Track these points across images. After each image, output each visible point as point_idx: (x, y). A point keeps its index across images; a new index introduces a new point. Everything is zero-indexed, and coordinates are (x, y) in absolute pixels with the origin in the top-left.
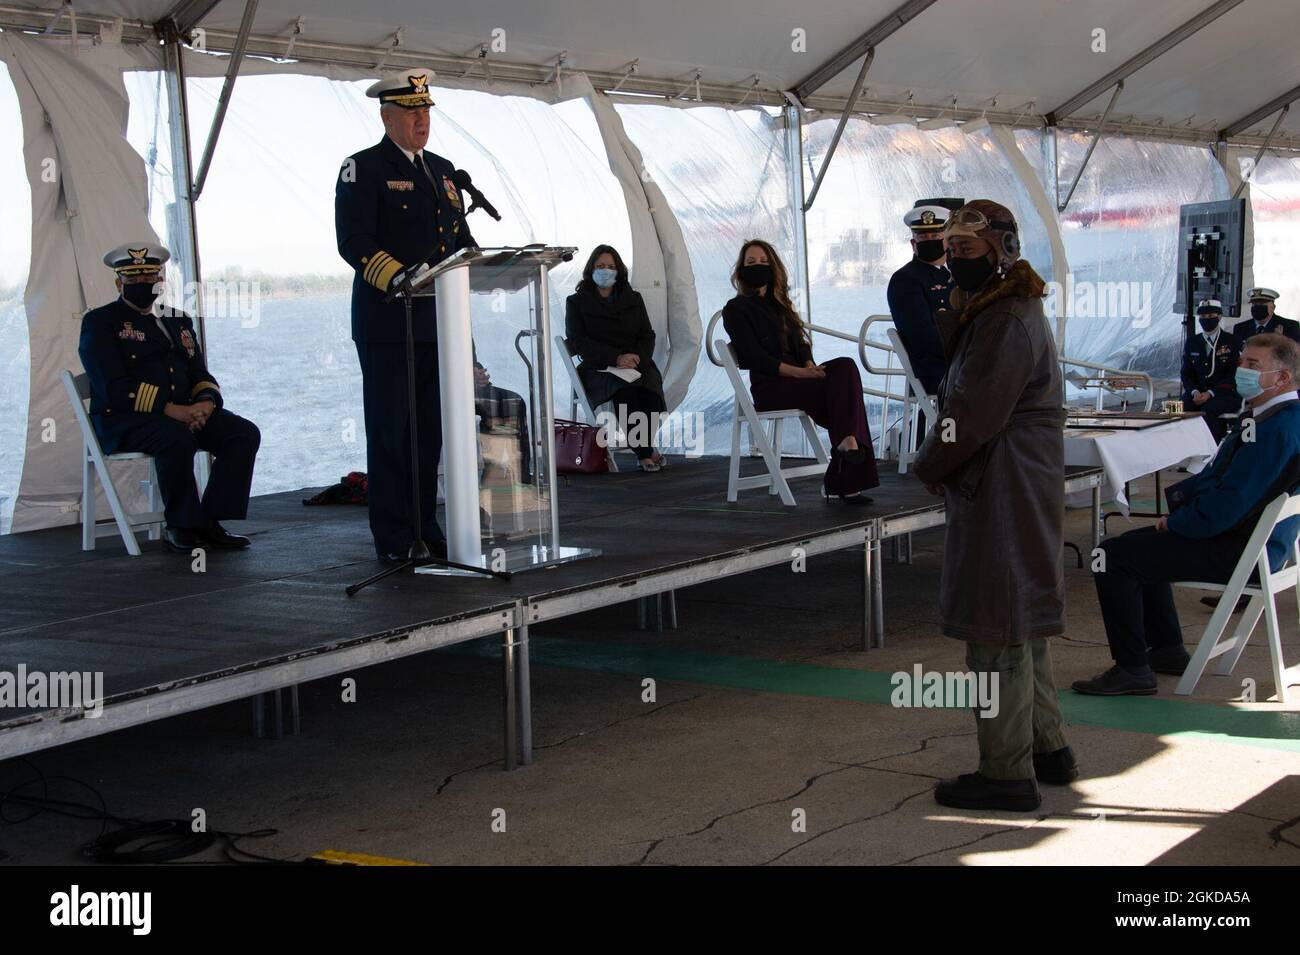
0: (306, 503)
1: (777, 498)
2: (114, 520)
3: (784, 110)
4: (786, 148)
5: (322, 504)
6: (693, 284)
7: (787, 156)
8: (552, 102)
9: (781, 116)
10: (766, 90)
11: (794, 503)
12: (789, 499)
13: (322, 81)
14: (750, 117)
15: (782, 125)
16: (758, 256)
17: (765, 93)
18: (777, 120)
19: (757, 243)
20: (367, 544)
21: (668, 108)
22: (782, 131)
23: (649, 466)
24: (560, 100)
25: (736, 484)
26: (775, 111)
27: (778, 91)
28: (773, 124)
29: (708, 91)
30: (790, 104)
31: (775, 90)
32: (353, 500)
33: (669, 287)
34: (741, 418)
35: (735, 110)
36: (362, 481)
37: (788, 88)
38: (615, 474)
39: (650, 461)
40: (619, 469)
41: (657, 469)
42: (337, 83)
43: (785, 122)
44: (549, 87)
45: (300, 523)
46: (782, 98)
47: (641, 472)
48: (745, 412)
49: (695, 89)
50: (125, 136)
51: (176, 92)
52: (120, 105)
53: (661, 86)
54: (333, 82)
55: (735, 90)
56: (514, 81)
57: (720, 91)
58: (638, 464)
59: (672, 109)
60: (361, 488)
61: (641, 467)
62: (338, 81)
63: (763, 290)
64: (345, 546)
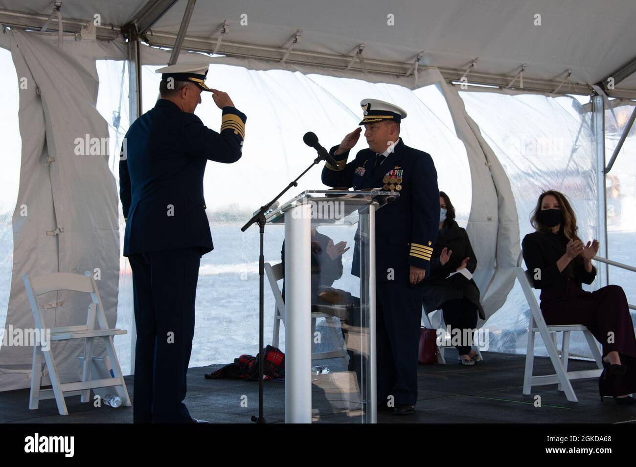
0: (207, 377)
1: (562, 394)
2: (51, 387)
3: (592, 98)
4: (592, 126)
5: (216, 378)
6: (518, 220)
7: (593, 131)
8: (413, 89)
9: (590, 103)
10: (578, 84)
11: (576, 399)
12: (572, 396)
13: (242, 70)
14: (564, 102)
15: (590, 109)
16: (552, 203)
17: (577, 86)
18: (586, 106)
19: (551, 193)
20: (236, 414)
21: (501, 95)
22: (590, 114)
23: (466, 361)
24: (418, 87)
25: (530, 380)
26: (584, 100)
27: (588, 85)
28: (582, 109)
29: (528, 83)
30: (596, 94)
31: (585, 84)
32: (241, 376)
33: (499, 221)
34: (534, 329)
35: (553, 97)
36: (248, 363)
37: (595, 82)
38: (442, 365)
39: (467, 357)
40: (446, 362)
41: (472, 363)
42: (253, 72)
43: (592, 107)
44: (410, 79)
45: (196, 393)
46: (591, 90)
47: (460, 365)
48: (538, 324)
49: (519, 82)
50: (95, 106)
51: (135, 75)
52: (93, 84)
53: (495, 79)
54: (251, 71)
55: (554, 83)
56: (384, 74)
57: (541, 84)
58: (459, 359)
59: (504, 95)
60: (247, 367)
61: (461, 361)
62: (254, 71)
63: (556, 229)
64: (220, 415)
